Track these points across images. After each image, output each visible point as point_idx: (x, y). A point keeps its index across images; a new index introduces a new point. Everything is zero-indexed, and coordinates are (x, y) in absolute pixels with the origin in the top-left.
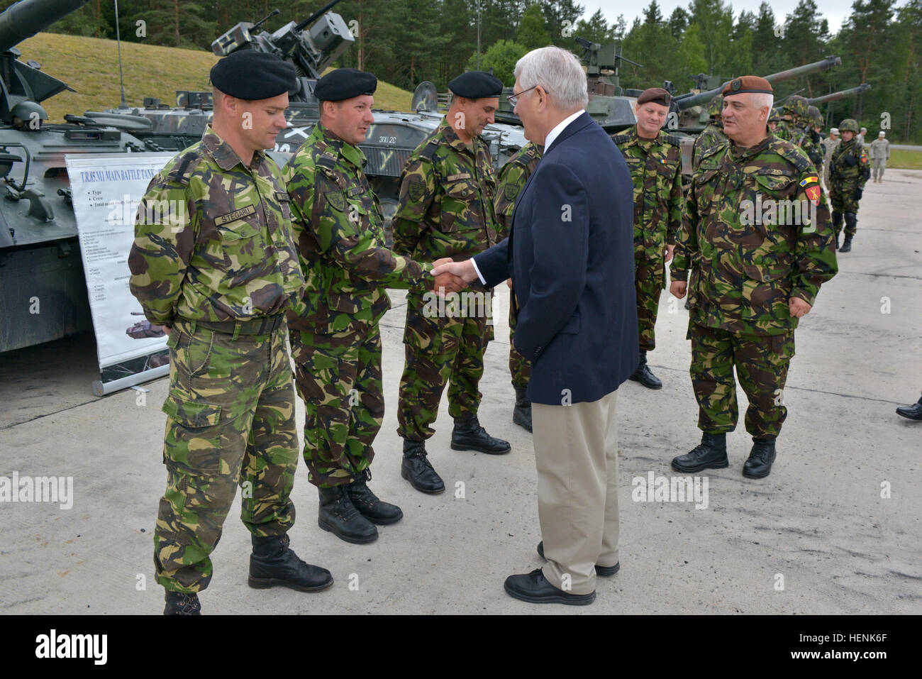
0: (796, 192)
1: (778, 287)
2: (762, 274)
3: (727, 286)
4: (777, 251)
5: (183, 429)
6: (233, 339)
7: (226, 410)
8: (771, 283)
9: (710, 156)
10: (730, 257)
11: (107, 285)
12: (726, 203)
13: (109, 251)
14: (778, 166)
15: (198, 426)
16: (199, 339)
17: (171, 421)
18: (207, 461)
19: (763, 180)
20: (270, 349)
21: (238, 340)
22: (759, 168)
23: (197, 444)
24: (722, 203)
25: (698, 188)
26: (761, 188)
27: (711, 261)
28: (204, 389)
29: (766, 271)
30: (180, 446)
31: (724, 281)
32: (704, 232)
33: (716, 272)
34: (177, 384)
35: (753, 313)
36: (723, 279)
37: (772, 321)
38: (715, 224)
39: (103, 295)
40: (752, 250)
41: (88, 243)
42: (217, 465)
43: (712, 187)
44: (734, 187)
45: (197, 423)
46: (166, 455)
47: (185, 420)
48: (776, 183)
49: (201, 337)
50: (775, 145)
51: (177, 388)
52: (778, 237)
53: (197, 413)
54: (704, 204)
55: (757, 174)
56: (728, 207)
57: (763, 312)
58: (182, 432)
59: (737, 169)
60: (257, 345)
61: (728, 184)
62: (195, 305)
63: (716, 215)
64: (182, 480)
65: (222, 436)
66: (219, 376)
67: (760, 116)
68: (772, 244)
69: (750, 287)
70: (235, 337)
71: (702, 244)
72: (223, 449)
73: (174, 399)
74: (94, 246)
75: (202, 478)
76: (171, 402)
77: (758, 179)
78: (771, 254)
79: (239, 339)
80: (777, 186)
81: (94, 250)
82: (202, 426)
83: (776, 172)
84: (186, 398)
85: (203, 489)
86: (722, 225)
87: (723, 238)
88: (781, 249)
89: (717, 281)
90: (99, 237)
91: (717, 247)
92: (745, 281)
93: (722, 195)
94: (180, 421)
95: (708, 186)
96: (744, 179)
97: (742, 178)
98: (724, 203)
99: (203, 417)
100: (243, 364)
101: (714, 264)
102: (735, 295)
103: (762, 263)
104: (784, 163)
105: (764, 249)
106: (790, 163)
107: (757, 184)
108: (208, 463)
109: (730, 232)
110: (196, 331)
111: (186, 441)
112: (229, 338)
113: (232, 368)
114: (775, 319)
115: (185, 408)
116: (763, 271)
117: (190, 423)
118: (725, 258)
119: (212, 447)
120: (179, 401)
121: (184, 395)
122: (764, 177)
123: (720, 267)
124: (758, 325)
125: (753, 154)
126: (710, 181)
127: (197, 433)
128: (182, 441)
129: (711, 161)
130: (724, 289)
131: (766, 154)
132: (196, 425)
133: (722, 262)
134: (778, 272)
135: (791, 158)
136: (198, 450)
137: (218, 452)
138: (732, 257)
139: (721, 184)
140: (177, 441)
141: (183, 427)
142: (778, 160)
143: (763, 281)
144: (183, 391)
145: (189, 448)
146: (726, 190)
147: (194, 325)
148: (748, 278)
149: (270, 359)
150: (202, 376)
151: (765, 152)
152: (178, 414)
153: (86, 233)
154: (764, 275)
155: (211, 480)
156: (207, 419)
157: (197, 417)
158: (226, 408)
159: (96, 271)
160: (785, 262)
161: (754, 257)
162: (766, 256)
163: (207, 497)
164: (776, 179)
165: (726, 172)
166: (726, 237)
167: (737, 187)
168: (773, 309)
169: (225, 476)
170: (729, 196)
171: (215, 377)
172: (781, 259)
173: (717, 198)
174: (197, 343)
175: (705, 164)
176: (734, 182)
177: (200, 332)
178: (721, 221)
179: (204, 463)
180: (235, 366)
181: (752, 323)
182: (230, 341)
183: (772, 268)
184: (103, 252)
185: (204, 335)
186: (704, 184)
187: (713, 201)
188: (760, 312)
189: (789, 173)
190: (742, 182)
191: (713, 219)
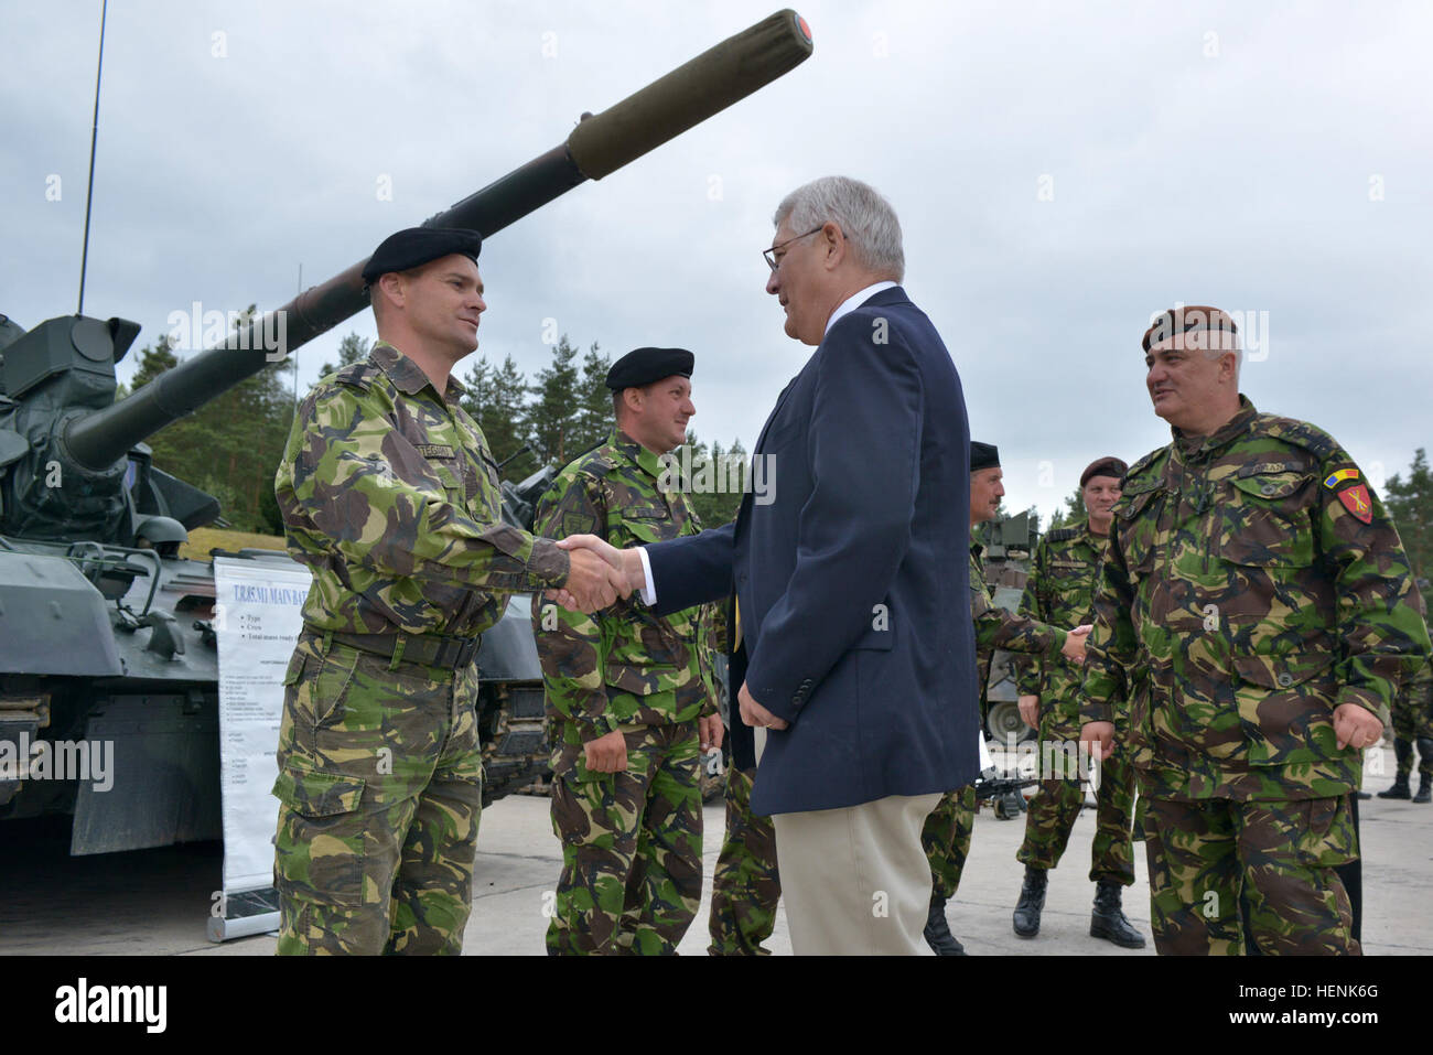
0: (1321, 500)
1: (1312, 692)
2: (1273, 674)
3: (1208, 707)
4: (1301, 626)
5: (303, 820)
6: (390, 666)
7: (375, 787)
8: (1297, 687)
9: (1140, 471)
10: (1205, 645)
11: (250, 760)
12: (1182, 543)
13: (261, 709)
14: (1273, 459)
15: (325, 814)
16: (335, 662)
17: (286, 810)
18: (340, 878)
19: (1251, 486)
20: (452, 697)
21: (397, 671)
22: (1236, 468)
23: (325, 845)
24: (1174, 544)
25: (1124, 531)
26: (1247, 499)
27: (1170, 662)
28: (336, 750)
29: (1282, 666)
30: (298, 852)
31: (1202, 699)
32: (1146, 610)
33: (1184, 683)
34: (295, 745)
35: (1272, 751)
36: (1199, 693)
37: (1317, 763)
38: (1167, 587)
39: (243, 776)
40: (1250, 624)
41: (231, 693)
42: (357, 886)
43: (1151, 519)
44: (1194, 509)
45: (323, 807)
46: (278, 871)
47: (305, 804)
48: (1276, 486)
49: (339, 659)
50: (1262, 424)
51: (295, 752)
52: (1298, 597)
53: (324, 791)
54: (1140, 555)
55: (1235, 477)
56: (1187, 548)
57: (1294, 744)
58: (301, 826)
59: (1195, 476)
60: (430, 686)
61: (1181, 506)
62: (334, 606)
63: (1167, 569)
64: (302, 914)
65: (367, 833)
66: (363, 728)
67: (1221, 373)
68: (1289, 610)
69: (1253, 698)
70: (395, 663)
71: (1145, 636)
72: (368, 858)
73: (292, 772)
74: (239, 698)
75: (334, 910)
76: (286, 778)
77: (1239, 484)
78: (1288, 633)
79: (400, 668)
80: (1279, 490)
81: (239, 704)
82: (332, 813)
83: (1270, 467)
84: (310, 767)
85: (336, 929)
86: (1180, 585)
87: (1188, 609)
88: (1308, 622)
89: (1188, 700)
90: (250, 685)
91: (1176, 631)
92: (1239, 688)
93: (1172, 530)
94: (299, 808)
95: (1143, 520)
96: (1211, 491)
97: (1207, 490)
98: (1178, 544)
99: (334, 797)
100: (404, 711)
101: (1178, 667)
102: (1229, 721)
103: (1271, 652)
104: (1285, 450)
105: (1274, 621)
106: (1299, 447)
107: (1237, 494)
108: (344, 881)
109: (1199, 595)
110: (331, 649)
111: (308, 841)
112: (385, 664)
113: (384, 715)
114: (1323, 759)
115: (306, 784)
116: (1276, 668)
117: (313, 810)
118: (1198, 650)
119: (349, 852)
120: (298, 774)
121: (305, 761)
122: (1251, 480)
123: (1191, 670)
124: (1287, 774)
125: (1220, 443)
126: (1145, 509)
127: (323, 826)
128: (301, 843)
129: (1144, 478)
130: (1204, 714)
131: (1245, 441)
132: (322, 812)
133: (1193, 659)
134: (1307, 666)
135: (1297, 438)
136: (324, 857)
137: (360, 861)
138: (1210, 645)
139: (1168, 511)
140: (294, 844)
141: (302, 817)
142: (1272, 446)
143: (1278, 687)
144: (305, 756)
145: (311, 852)
146: (1180, 518)
147: (328, 638)
148: (1243, 683)
149: (450, 714)
150: (333, 728)
151: (1244, 437)
152: (295, 795)
153: (230, 677)
154: (1277, 676)
155: (349, 915)
156: (341, 801)
157: (324, 797)
158: (374, 784)
159: (238, 736)
160: (1319, 648)
161: (1255, 640)
162: (1280, 637)
163: (342, 944)
164: (1276, 479)
165: (1173, 488)
166: (1193, 606)
167: (1199, 508)
168: (1313, 736)
169: (373, 906)
170: (1186, 528)
171: (354, 729)
172: (1309, 642)
173: (1164, 537)
174: (332, 670)
175: (1133, 486)
176: (1192, 500)
177: (338, 651)
178: (1177, 576)
179: (336, 881)
180: (390, 712)
181: (1275, 772)
182: (386, 669)
183: (1293, 660)
184: (252, 709)
185: (343, 656)
186: (1135, 519)
187: (1156, 544)
188: (1287, 746)
189: (1298, 465)
190: (1209, 497)
191: (1161, 578)
